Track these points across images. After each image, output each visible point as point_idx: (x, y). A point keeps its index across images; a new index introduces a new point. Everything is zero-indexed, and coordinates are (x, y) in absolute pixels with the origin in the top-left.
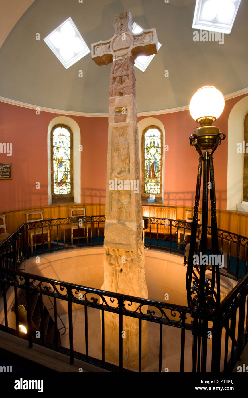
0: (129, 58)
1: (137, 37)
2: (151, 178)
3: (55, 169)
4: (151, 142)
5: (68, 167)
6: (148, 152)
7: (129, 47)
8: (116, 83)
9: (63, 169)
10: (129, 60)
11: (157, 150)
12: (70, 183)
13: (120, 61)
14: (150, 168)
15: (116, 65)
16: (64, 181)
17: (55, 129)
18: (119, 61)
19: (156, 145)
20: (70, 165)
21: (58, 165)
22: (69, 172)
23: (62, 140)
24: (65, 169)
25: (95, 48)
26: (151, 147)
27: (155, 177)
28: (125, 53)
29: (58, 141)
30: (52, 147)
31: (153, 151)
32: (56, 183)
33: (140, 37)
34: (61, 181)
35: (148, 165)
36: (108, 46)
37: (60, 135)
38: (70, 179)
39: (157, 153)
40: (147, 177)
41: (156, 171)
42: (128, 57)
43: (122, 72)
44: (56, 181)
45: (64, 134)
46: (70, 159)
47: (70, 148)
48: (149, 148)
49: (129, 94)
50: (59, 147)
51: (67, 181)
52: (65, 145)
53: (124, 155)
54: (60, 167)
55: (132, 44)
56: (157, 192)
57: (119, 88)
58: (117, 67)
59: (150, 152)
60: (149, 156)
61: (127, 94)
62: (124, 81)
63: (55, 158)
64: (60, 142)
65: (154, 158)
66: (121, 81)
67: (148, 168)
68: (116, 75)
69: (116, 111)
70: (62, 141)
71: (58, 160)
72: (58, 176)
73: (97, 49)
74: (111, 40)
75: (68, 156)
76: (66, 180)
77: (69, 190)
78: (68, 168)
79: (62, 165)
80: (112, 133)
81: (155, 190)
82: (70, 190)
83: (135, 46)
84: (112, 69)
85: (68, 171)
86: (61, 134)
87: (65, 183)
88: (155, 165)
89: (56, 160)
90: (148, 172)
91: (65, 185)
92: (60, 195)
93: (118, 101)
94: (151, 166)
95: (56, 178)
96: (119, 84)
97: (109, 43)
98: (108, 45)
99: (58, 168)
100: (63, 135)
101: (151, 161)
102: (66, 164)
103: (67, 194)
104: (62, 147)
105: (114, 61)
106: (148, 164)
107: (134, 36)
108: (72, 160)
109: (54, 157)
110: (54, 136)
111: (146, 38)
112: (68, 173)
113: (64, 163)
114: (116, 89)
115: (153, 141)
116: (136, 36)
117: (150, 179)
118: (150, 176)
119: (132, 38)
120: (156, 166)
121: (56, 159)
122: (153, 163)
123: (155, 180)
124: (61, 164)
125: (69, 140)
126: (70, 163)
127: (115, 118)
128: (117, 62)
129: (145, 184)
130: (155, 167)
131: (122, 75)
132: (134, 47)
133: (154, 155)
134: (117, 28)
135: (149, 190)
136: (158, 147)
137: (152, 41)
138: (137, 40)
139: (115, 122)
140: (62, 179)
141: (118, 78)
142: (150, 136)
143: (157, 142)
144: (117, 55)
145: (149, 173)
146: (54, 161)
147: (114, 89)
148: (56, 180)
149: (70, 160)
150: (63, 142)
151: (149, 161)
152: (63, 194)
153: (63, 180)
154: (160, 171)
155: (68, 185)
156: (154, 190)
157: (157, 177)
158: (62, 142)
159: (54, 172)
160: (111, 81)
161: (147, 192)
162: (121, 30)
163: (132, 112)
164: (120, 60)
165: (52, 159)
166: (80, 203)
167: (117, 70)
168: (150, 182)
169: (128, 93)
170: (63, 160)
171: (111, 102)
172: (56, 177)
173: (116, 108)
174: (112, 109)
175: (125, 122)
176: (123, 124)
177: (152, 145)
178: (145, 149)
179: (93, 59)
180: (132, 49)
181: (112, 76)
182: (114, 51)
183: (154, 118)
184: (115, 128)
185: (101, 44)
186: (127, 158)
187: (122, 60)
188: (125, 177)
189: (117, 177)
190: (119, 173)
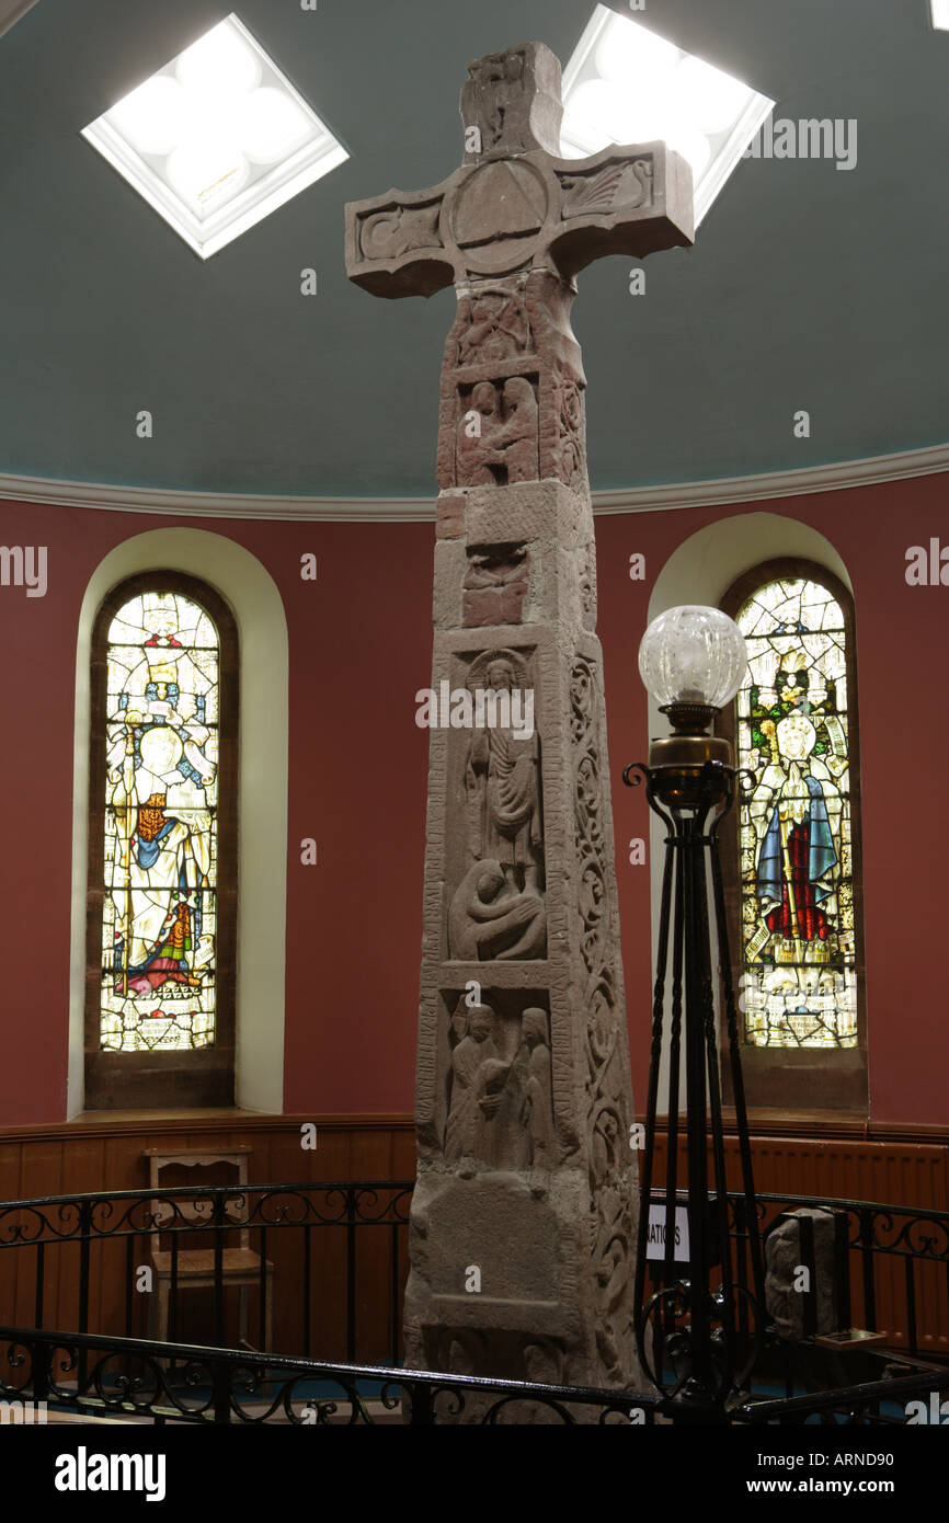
0: (537, 288)
1: (577, 179)
2: (789, 936)
3: (113, 875)
4: (781, 674)
5: (204, 856)
6: (762, 743)
7: (540, 228)
9: (163, 872)
10: (539, 293)
11: (822, 733)
12: (210, 973)
13: (490, 298)
14: (779, 859)
16: (170, 959)
17: (117, 608)
18: (483, 303)
19: (817, 694)
20: (214, 846)
21: (136, 848)
22: (206, 895)
23: (162, 676)
24: (183, 873)
25: (367, 222)
26: (781, 712)
27: (815, 929)
28: (518, 262)
29: (137, 686)
30: (99, 722)
31: (794, 736)
32: (113, 971)
33: (591, 180)
34: (153, 956)
35: (764, 840)
36: (433, 220)
37: (153, 642)
38: (210, 945)
39: (826, 751)
40: (762, 924)
41: (821, 879)
42: (530, 282)
43: (503, 358)
44: (117, 960)
45: (177, 638)
46: (213, 802)
47: (213, 726)
48: (768, 716)
50: (142, 726)
51: (189, 955)
52: (186, 706)
53: (510, 801)
54: (145, 860)
55: (554, 214)
56: (837, 1038)
59: (773, 746)
62: (515, 407)
63: (117, 802)
64: (152, 688)
65: (802, 791)
67: (763, 860)
68: (470, 371)
69: (476, 565)
70: (162, 686)
71: (133, 816)
72: (130, 923)
73: (375, 232)
74: (449, 186)
75: (200, 786)
76: (184, 949)
77: (205, 1022)
78: (198, 869)
79: (161, 844)
80: (453, 680)
81: (823, 1025)
82: (211, 1025)
83: (565, 227)
84: (449, 341)
85: (199, 889)
86: (156, 637)
87: (179, 973)
88: (813, 841)
89: (121, 811)
90: (769, 890)
91: (178, 983)
92: (138, 1054)
93: (480, 510)
94: (784, 844)
95: (117, 935)
97: (439, 199)
98: (429, 213)
99: (134, 868)
100: (173, 644)
101: (782, 808)
102: (187, 841)
103: (187, 1052)
104: (165, 725)
105: (464, 299)
106: (761, 834)
107: (559, 174)
108: (227, 812)
109: (114, 795)
110: (114, 653)
111: (621, 184)
112: (199, 899)
113: (177, 836)
114: (470, 449)
115: (791, 666)
116: (572, 174)
117: (778, 941)
119: (554, 184)
120: (820, 847)
121: (125, 807)
122: (798, 821)
123: (819, 944)
124: (155, 839)
125: (213, 672)
126: (214, 830)
127: (467, 600)
128: (478, 303)
129: (747, 979)
130: (812, 851)
131: (503, 373)
132: (561, 233)
133: (802, 770)
134: (475, 127)
136: (831, 710)
137: (653, 203)
138: (580, 192)
139: (469, 625)
140: (159, 945)
142: (774, 634)
143: (823, 675)
144: (476, 271)
145: (772, 900)
146: (108, 817)
147: (463, 450)
148: (118, 948)
149: (211, 810)
150: (172, 692)
152: (160, 1047)
153: (166, 952)
154: (848, 880)
155: (200, 988)
156: (811, 1019)
157: (831, 929)
158: (162, 692)
160: (450, 400)
161: (759, 1042)
162: (499, 137)
163: (551, 570)
165: (98, 805)
166: (280, 1112)
168: (784, 965)
169: (533, 468)
170: (167, 814)
171: (447, 518)
172: (118, 929)
173: (471, 551)
174: (449, 558)
175: (518, 622)
176: (509, 635)
177: (789, 693)
178: (743, 728)
179: (357, 280)
180: (551, 238)
181: (450, 376)
182: (462, 247)
183: (787, 514)
184: (466, 656)
185: (392, 207)
186: (528, 816)
187: (502, 295)
188: (520, 919)
189: (480, 919)
190: (488, 896)
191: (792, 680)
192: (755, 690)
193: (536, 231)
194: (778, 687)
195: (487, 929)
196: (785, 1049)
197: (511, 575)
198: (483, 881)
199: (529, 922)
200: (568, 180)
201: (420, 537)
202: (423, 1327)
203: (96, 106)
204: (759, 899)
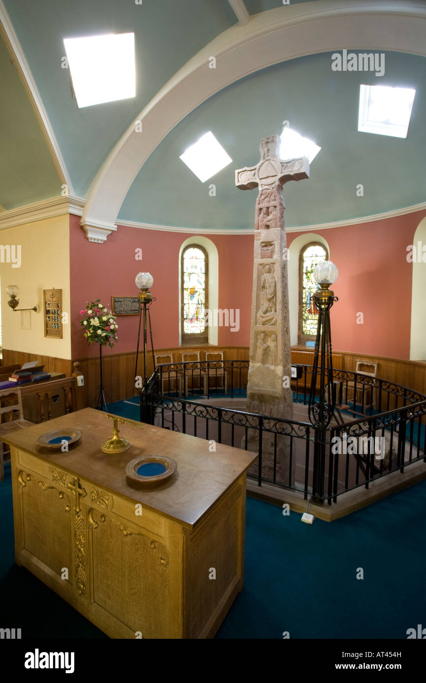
1: (285, 164)
3: (185, 301)
4: (312, 264)
5: (202, 298)
6: (308, 278)
8: (262, 214)
9: (195, 300)
10: (276, 189)
12: (204, 319)
14: (310, 300)
15: (262, 194)
16: (196, 317)
17: (186, 251)
18: (265, 191)
20: (204, 296)
21: (189, 296)
22: (203, 305)
23: (194, 264)
24: (198, 301)
25: (240, 174)
26: (312, 272)
27: (317, 312)
28: (272, 182)
29: (190, 266)
30: (183, 273)
32: (186, 319)
33: (289, 164)
34: (193, 316)
35: (308, 296)
38: (204, 314)
40: (307, 312)
42: (275, 186)
43: (269, 202)
44: (187, 317)
45: (197, 257)
46: (204, 288)
47: (204, 273)
48: (309, 272)
49: (276, 227)
50: (190, 274)
52: (199, 270)
53: (270, 294)
54: (192, 298)
55: (280, 173)
57: (266, 220)
58: (263, 197)
59: (310, 278)
60: (310, 284)
61: (275, 228)
62: (271, 213)
63: (186, 288)
64: (193, 266)
65: (316, 287)
66: (268, 212)
67: (307, 300)
68: (261, 206)
69: (263, 246)
71: (189, 290)
72: (189, 310)
73: (242, 176)
74: (257, 166)
75: (201, 285)
76: (199, 315)
77: (203, 328)
78: (202, 300)
79: (194, 296)
80: (258, 269)
83: (283, 175)
84: (257, 199)
85: (201, 304)
86: (193, 257)
87: (198, 319)
89: (187, 289)
90: (308, 305)
91: (198, 321)
92: (191, 333)
93: (264, 235)
94: (312, 297)
96: (265, 216)
97: (255, 169)
98: (253, 172)
99: (190, 300)
101: (311, 290)
102: (199, 295)
103: (200, 333)
104: (195, 273)
105: (261, 190)
107: (281, 163)
108: (206, 289)
109: (185, 286)
110: (185, 260)
111: (295, 165)
112: (201, 306)
113: (197, 294)
114: (262, 222)
115: (314, 263)
117: (310, 315)
118: (310, 311)
119: (280, 165)
124: (193, 294)
126: (204, 293)
127: (261, 253)
129: (303, 322)
131: (269, 206)
134: (263, 153)
135: (309, 331)
137: (302, 169)
138: (286, 167)
139: (261, 258)
141: (264, 210)
142: (311, 257)
144: (263, 184)
145: (308, 307)
146: (185, 291)
148: (187, 315)
150: (196, 267)
151: (309, 291)
152: (195, 332)
153: (195, 315)
155: (202, 322)
159: (185, 304)
160: (257, 212)
161: (305, 333)
162: (269, 156)
163: (279, 247)
164: (267, 189)
165: (183, 289)
166: (217, 345)
167: (264, 200)
168: (310, 319)
170: (195, 290)
171: (257, 236)
172: (187, 311)
173: (262, 243)
174: (257, 244)
175: (272, 258)
176: (269, 260)
177: (313, 268)
178: (304, 274)
179: (237, 186)
180: (280, 177)
181: (257, 207)
182: (260, 179)
183: (315, 233)
184: (261, 264)
185: (245, 171)
186: (273, 297)
187: (269, 189)
188: (271, 317)
189: (263, 317)
190: (265, 313)
191: (314, 265)
192: (307, 267)
193: (276, 175)
194: (311, 267)
195: (264, 319)
196: (310, 335)
197: (270, 248)
198: (264, 310)
199: (273, 319)
200: (283, 164)
201: (250, 238)
202: (251, 393)
203: (181, 153)
204: (306, 307)
